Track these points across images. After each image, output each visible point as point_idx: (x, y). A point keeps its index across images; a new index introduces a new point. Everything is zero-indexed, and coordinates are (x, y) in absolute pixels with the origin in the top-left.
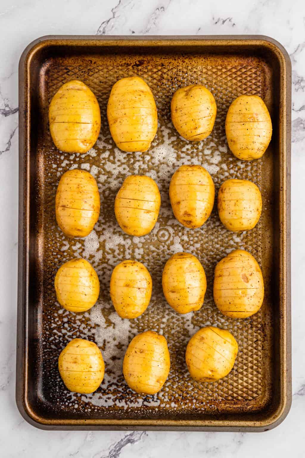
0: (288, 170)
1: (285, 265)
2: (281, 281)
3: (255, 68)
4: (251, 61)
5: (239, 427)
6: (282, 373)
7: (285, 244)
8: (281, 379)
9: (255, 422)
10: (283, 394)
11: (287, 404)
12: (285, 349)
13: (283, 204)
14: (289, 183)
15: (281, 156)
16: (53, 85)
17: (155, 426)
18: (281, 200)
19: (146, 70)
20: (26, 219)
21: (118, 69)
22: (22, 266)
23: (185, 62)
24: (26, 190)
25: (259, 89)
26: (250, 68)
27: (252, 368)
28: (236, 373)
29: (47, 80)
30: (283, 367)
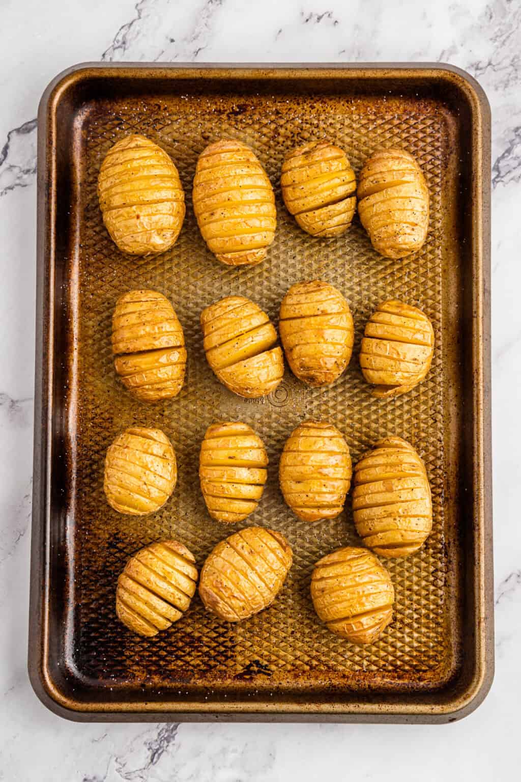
0: (487, 285)
1: (482, 442)
2: (476, 469)
3: (430, 119)
4: (425, 107)
5: (407, 714)
6: (477, 623)
7: (481, 407)
8: (477, 633)
9: (433, 706)
10: (479, 659)
11: (486, 675)
12: (482, 583)
13: (478, 340)
14: (487, 305)
15: (474, 260)
16: (96, 146)
17: (265, 713)
18: (475, 333)
19: (250, 122)
20: (48, 364)
21: (204, 120)
22: (39, 442)
23: (314, 107)
24: (48, 315)
25: (438, 153)
26: (422, 118)
27: (427, 617)
28: (401, 626)
29: (85, 136)
30: (479, 613)
